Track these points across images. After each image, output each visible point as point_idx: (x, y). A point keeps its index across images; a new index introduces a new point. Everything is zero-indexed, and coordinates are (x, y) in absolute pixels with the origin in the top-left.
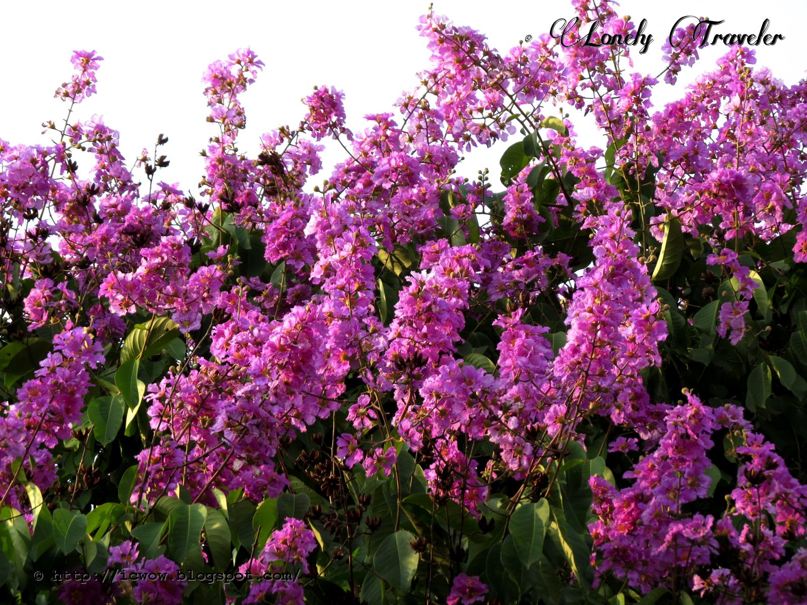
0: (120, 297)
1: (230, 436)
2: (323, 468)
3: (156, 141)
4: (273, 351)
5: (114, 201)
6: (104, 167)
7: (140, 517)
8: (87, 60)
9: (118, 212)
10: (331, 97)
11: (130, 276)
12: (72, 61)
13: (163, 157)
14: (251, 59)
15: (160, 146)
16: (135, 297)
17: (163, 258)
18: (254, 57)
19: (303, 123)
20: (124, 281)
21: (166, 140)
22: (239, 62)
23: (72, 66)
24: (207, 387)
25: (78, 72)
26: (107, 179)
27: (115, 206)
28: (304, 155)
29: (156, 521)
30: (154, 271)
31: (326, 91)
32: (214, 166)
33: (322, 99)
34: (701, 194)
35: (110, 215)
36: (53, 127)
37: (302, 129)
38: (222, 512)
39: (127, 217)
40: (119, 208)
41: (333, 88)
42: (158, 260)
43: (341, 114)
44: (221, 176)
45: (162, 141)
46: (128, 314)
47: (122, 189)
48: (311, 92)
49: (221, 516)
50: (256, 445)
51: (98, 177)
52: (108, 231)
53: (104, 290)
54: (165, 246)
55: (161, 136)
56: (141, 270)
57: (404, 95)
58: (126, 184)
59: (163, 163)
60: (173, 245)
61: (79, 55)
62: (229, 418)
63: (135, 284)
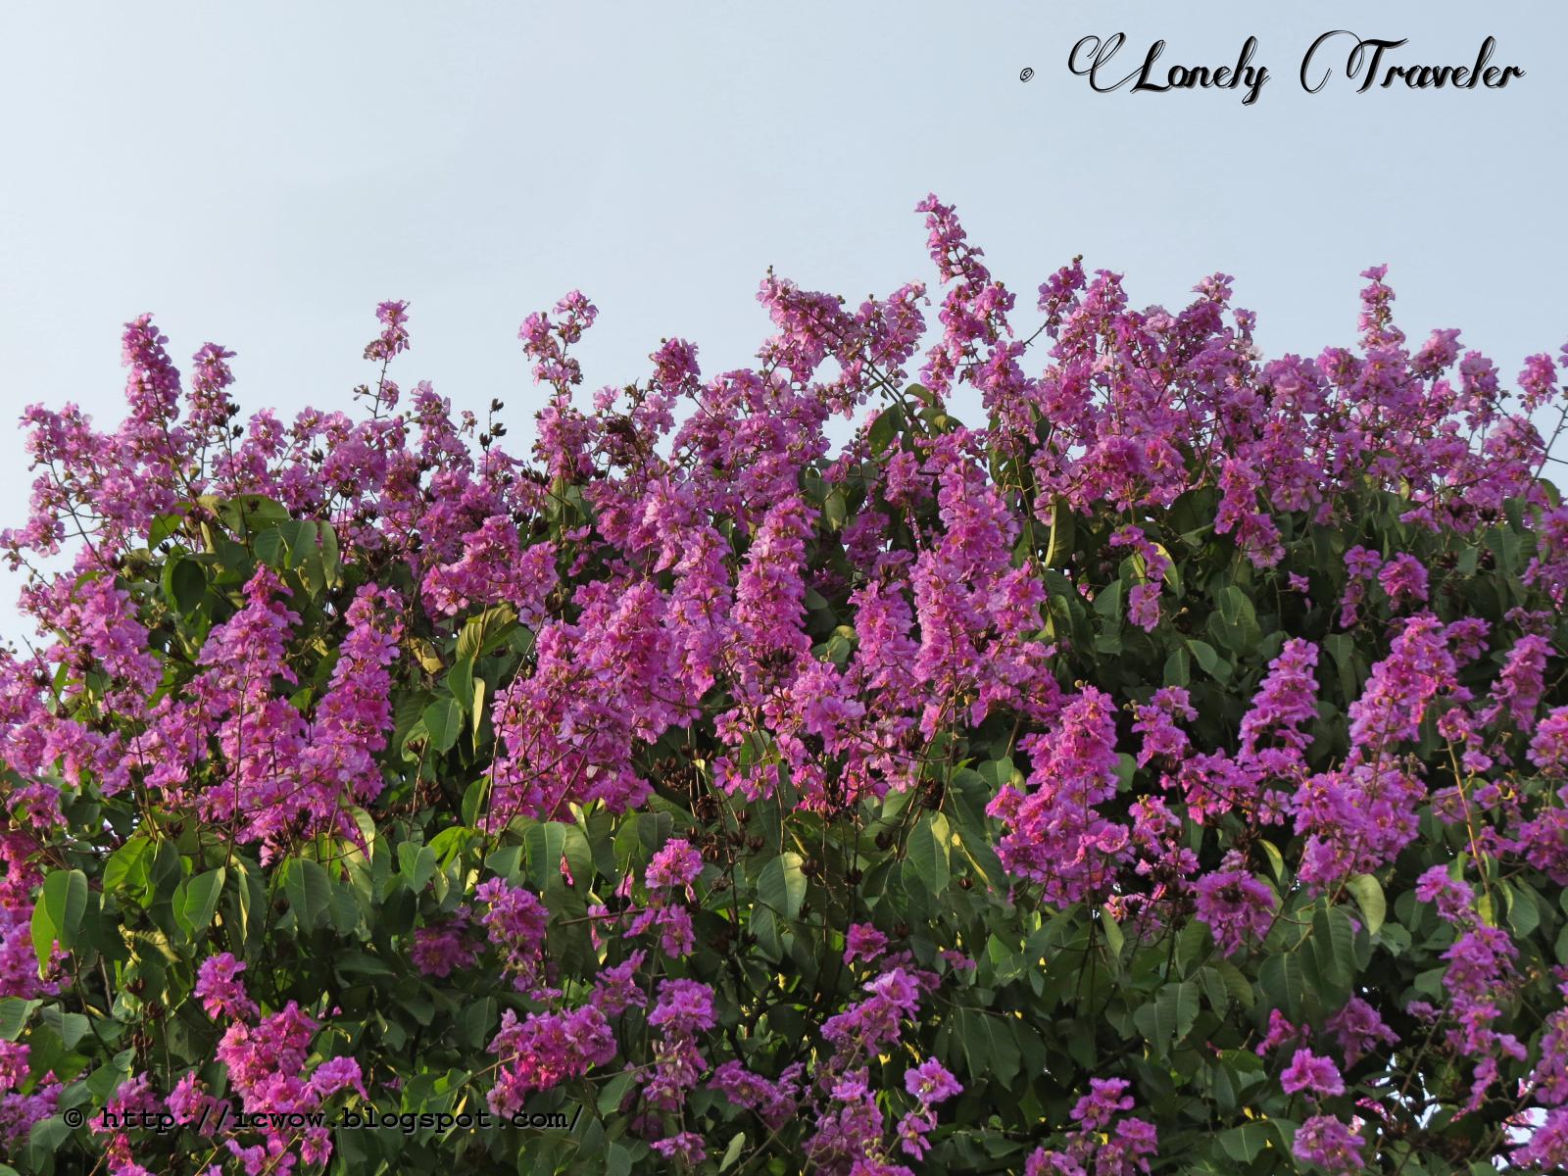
0: (446, 591)
1: (578, 740)
2: (682, 777)
3: (490, 407)
4: (614, 643)
5: (448, 476)
6: (431, 438)
7: (490, 841)
8: (394, 312)
9: (453, 490)
10: (683, 351)
11: (455, 568)
12: (379, 314)
13: (499, 425)
14: (581, 306)
15: (494, 413)
16: (463, 590)
17: (488, 543)
18: (586, 302)
19: (652, 382)
20: (449, 574)
21: (501, 406)
22: (570, 308)
23: (378, 320)
24: (558, 690)
25: (386, 327)
26: (435, 452)
27: (449, 482)
28: (654, 413)
29: (509, 845)
30: (481, 558)
31: (676, 344)
32: (551, 431)
33: (673, 354)
34: (1089, 467)
35: (444, 492)
36: (366, 392)
37: (651, 388)
38: (580, 828)
39: (463, 497)
40: (454, 483)
41: (684, 342)
42: (483, 546)
43: (696, 370)
44: (561, 444)
45: (497, 406)
46: (459, 610)
47: (454, 465)
48: (659, 347)
49: (579, 833)
50: (609, 748)
51: (425, 450)
52: (444, 511)
53: (428, 586)
54: (489, 529)
55: (495, 401)
56: (467, 558)
57: (768, 344)
58: (460, 457)
59: (499, 431)
60: (498, 527)
61: (384, 307)
62: (577, 724)
63: (461, 576)
